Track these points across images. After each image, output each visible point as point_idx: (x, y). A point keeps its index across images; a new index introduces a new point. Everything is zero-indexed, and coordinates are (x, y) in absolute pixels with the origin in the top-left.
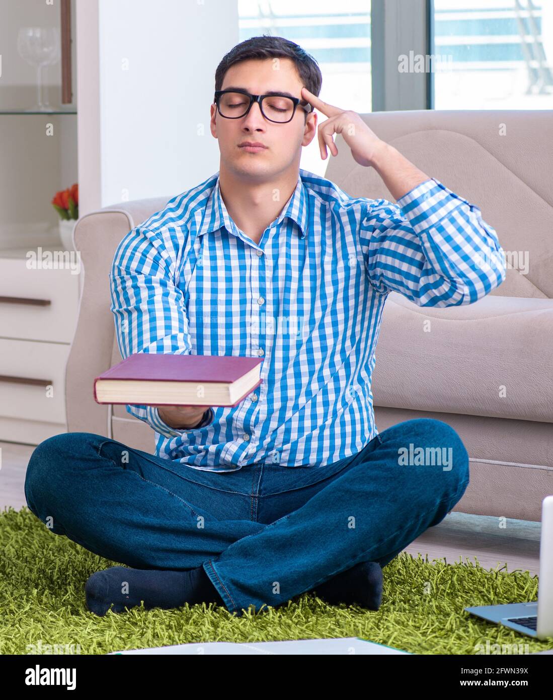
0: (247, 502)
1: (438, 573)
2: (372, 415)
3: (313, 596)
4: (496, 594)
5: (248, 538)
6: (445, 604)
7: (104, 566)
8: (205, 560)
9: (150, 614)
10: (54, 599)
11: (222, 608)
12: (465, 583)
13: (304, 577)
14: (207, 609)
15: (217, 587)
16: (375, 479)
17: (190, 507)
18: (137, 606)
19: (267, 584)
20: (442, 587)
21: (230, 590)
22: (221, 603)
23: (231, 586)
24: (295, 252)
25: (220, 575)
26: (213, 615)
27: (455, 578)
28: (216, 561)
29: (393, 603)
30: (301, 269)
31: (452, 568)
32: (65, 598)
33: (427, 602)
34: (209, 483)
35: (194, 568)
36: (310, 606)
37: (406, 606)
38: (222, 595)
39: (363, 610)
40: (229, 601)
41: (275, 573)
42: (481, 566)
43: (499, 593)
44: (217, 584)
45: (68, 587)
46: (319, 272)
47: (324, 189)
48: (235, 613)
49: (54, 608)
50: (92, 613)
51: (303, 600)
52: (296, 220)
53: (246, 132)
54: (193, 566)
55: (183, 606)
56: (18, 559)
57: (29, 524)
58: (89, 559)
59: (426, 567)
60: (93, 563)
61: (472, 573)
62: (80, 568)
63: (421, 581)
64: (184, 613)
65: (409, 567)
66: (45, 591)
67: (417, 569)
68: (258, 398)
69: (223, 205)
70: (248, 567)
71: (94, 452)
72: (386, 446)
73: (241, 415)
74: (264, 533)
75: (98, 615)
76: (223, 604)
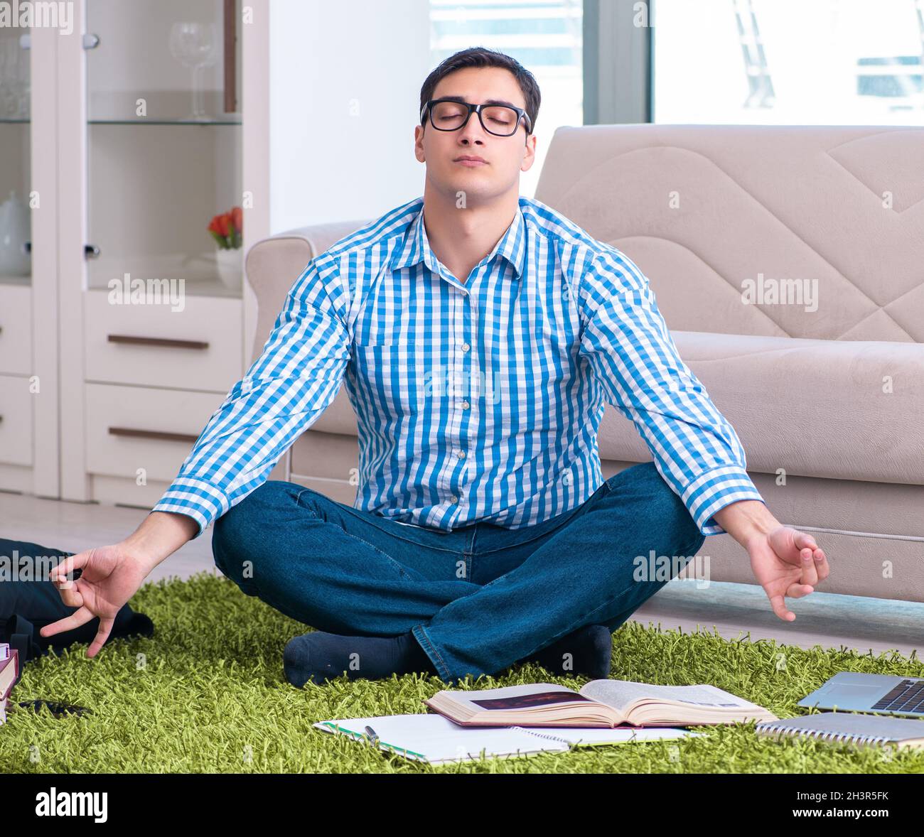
1: (674, 642)
2: (598, 470)
4: (739, 663)
5: (464, 599)
6: (684, 673)
8: (414, 624)
9: (355, 685)
10: (243, 671)
11: (436, 678)
12: (704, 652)
14: (418, 679)
15: (428, 654)
17: (398, 565)
18: (338, 677)
19: (485, 648)
20: (679, 657)
21: (443, 657)
22: (433, 672)
23: (445, 652)
25: (432, 641)
26: (426, 686)
27: (692, 647)
28: (427, 626)
29: (626, 672)
31: (688, 638)
32: (255, 669)
33: (663, 671)
35: (402, 634)
36: (534, 676)
37: (640, 676)
38: (435, 663)
41: (494, 635)
42: (720, 635)
43: (743, 662)
44: (428, 650)
45: (258, 658)
49: (244, 679)
50: (290, 684)
51: (525, 669)
52: (509, 259)
53: (464, 145)
54: (401, 631)
55: (391, 676)
56: (194, 630)
57: (200, 594)
58: (276, 630)
59: (659, 636)
60: (282, 634)
61: (710, 644)
62: (267, 640)
63: (654, 651)
64: (392, 684)
65: (640, 637)
66: (232, 662)
67: (649, 639)
68: (466, 455)
69: (425, 237)
70: (463, 631)
71: (291, 501)
72: (616, 493)
73: (446, 474)
74: (480, 593)
75: (296, 686)
76: (436, 673)
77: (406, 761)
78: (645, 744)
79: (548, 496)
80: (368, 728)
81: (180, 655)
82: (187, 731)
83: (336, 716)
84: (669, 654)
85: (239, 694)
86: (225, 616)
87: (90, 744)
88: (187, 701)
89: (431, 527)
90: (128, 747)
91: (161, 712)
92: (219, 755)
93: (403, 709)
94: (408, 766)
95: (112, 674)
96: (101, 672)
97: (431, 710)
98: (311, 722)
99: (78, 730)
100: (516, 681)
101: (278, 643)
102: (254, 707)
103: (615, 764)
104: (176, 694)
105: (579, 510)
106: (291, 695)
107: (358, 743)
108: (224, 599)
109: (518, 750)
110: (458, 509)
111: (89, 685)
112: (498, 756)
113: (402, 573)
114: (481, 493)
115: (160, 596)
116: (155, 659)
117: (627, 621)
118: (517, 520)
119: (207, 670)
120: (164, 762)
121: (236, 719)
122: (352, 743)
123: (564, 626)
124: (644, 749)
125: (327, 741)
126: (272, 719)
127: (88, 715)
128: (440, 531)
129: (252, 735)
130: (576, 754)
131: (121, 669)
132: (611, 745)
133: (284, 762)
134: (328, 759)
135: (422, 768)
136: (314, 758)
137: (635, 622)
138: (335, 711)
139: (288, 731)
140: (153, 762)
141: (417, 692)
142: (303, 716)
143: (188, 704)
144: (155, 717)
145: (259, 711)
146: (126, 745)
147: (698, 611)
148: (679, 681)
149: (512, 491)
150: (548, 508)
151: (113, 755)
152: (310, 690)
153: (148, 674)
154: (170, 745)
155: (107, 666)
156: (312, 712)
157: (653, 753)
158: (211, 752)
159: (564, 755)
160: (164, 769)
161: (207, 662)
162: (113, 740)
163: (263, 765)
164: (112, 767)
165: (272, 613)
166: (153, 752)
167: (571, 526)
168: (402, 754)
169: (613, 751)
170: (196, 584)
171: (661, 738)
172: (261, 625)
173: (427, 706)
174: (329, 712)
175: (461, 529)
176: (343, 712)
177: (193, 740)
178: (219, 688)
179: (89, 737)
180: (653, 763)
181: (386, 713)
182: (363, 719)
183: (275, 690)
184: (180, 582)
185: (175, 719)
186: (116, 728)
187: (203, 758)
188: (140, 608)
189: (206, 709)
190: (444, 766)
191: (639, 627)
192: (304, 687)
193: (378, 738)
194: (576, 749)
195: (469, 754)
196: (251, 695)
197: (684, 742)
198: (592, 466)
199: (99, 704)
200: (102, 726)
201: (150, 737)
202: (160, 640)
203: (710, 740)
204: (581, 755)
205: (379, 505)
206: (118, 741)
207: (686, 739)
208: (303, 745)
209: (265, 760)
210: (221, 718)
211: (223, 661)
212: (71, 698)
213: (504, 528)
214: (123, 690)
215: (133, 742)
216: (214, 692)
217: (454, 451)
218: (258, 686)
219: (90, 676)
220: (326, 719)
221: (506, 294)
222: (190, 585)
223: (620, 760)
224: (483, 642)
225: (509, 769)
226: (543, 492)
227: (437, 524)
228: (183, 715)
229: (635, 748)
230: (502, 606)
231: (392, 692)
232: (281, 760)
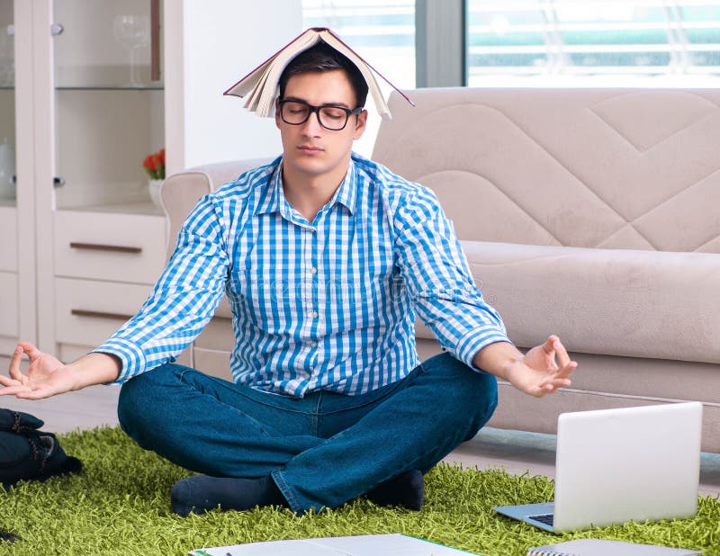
0: (308, 419)
1: (471, 478)
3: (365, 499)
4: (519, 496)
5: (310, 451)
6: (476, 504)
7: (186, 475)
8: (273, 469)
9: (226, 514)
10: (144, 503)
11: (287, 510)
12: (493, 487)
13: (357, 485)
14: (274, 510)
15: (283, 492)
16: (419, 401)
17: (259, 424)
18: (214, 509)
19: (326, 490)
20: (474, 490)
21: (294, 495)
22: (286, 505)
23: (295, 491)
24: (345, 228)
25: (286, 482)
26: (279, 516)
27: (484, 483)
28: (282, 470)
29: (433, 504)
30: (350, 243)
31: (482, 475)
32: (153, 502)
33: (461, 503)
35: (264, 476)
36: (362, 507)
37: (444, 507)
38: (288, 499)
39: (407, 510)
40: (294, 504)
41: (333, 480)
42: (506, 472)
43: (522, 495)
44: (283, 490)
45: (156, 493)
46: (366, 245)
47: (372, 170)
49: (144, 510)
50: (177, 514)
52: (345, 204)
53: (304, 138)
54: (262, 475)
55: (254, 508)
56: (113, 468)
59: (461, 473)
61: (498, 479)
63: (456, 485)
64: (255, 514)
65: (446, 474)
66: (136, 496)
67: (452, 475)
68: (317, 345)
69: (281, 190)
70: (310, 475)
71: (176, 379)
72: (428, 374)
73: (301, 358)
74: (323, 446)
75: (181, 516)
76: (289, 507)
79: (377, 369)
81: (99, 490)
84: (467, 488)
89: (287, 394)
95: (43, 506)
96: (35, 505)
100: (348, 511)
106: (176, 522)
110: (310, 382)
111: (24, 515)
113: (262, 431)
115: (92, 440)
116: (79, 493)
118: (353, 389)
119: (116, 503)
123: (387, 475)
128: (295, 398)
131: (52, 502)
137: (444, 463)
141: (272, 520)
150: (376, 378)
152: (193, 517)
153: (71, 506)
155: (41, 500)
161: (117, 497)
175: (310, 394)
183: (166, 518)
184: (110, 429)
191: (446, 467)
192: (187, 516)
198: (410, 347)
202: (86, 477)
211: (129, 495)
213: (344, 394)
218: (154, 514)
224: (325, 486)
226: (373, 365)
227: (293, 393)
230: (340, 458)
231: (253, 520)
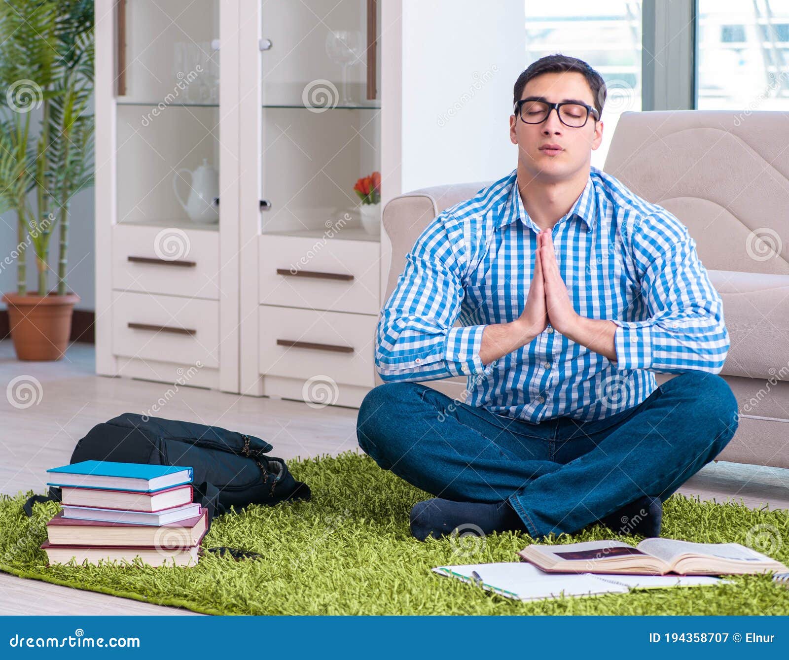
0: (545, 446)
1: (710, 510)
3: (603, 527)
5: (548, 475)
8: (510, 494)
10: (379, 527)
11: (527, 535)
12: (733, 518)
15: (521, 517)
17: (499, 448)
20: (714, 521)
21: (533, 519)
22: (525, 530)
23: (534, 516)
25: (524, 506)
26: (519, 541)
27: (724, 514)
28: (520, 495)
29: (672, 533)
31: (721, 508)
32: (388, 526)
33: (701, 532)
34: (513, 428)
35: (501, 501)
36: (602, 534)
37: (684, 536)
38: (526, 523)
40: (532, 529)
44: (521, 514)
45: (390, 517)
48: (538, 539)
49: (380, 534)
50: (414, 538)
51: (595, 529)
52: (583, 217)
53: (546, 136)
54: (500, 499)
55: (492, 533)
56: (342, 495)
57: (347, 468)
58: (404, 496)
59: (698, 505)
60: (408, 499)
61: (738, 512)
62: (397, 504)
63: (695, 517)
64: (493, 539)
65: (683, 506)
66: (370, 521)
67: (690, 507)
68: (551, 366)
69: (520, 200)
70: (548, 500)
71: (418, 398)
72: (667, 396)
73: (536, 381)
74: (561, 471)
75: (419, 540)
76: (527, 531)
77: (503, 598)
78: (687, 589)
80: (475, 573)
82: (336, 573)
83: (450, 563)
84: (706, 519)
85: (376, 545)
86: (366, 485)
87: (262, 582)
88: (336, 549)
90: (291, 584)
91: (316, 558)
92: (360, 591)
93: (501, 558)
94: (505, 602)
95: (278, 528)
96: (270, 526)
97: (523, 560)
98: (431, 567)
99: (253, 570)
100: (588, 538)
101: (406, 506)
102: (387, 555)
103: (664, 604)
104: (327, 544)
105: (638, 409)
106: (416, 546)
107: (466, 584)
108: (364, 472)
109: (590, 592)
110: (545, 408)
111: (261, 536)
112: (574, 595)
113: (501, 454)
114: (562, 395)
115: (316, 469)
116: (312, 517)
117: (674, 494)
119: (351, 526)
120: (318, 596)
121: (374, 564)
122: (462, 584)
123: (626, 498)
124: (687, 592)
125: (443, 582)
126: (401, 565)
127: (261, 559)
128: (530, 423)
129: (386, 577)
130: (634, 595)
131: (286, 525)
132: (661, 589)
133: (410, 598)
134: (444, 596)
135: (515, 604)
136: (433, 595)
137: (680, 494)
138: (449, 559)
139: (413, 574)
140: (310, 596)
141: (512, 545)
142: (425, 563)
143: (337, 552)
144: (311, 562)
145: (391, 558)
146: (289, 583)
147: (729, 486)
148: (713, 540)
149: (587, 394)
151: (279, 590)
152: (430, 543)
153: (306, 529)
154: (323, 583)
155: (275, 522)
156: (432, 559)
157: (694, 596)
158: (354, 589)
159: (625, 596)
160: (319, 602)
161: (351, 520)
162: (279, 579)
163: (394, 599)
164: (279, 599)
165: (401, 483)
166: (310, 588)
167: (632, 420)
168: (500, 593)
169: (663, 593)
170: (343, 460)
171: (700, 585)
172: (393, 493)
173: (519, 557)
174: (444, 560)
175: (547, 423)
176: (455, 560)
177: (340, 580)
178: (360, 539)
179: (261, 576)
180: (694, 603)
181: (489, 561)
182: (471, 566)
183: (403, 542)
184: (331, 459)
185: (327, 563)
186: (282, 570)
187: (348, 594)
188: (300, 478)
189: (350, 556)
190: (533, 603)
191: (683, 498)
192: (426, 540)
193: (481, 580)
194: (634, 591)
195: (552, 594)
196: (385, 546)
197: (718, 588)
199: (269, 551)
200: (271, 568)
201: (308, 577)
202: (316, 503)
203: (737, 586)
204: (638, 596)
205: (484, 402)
206: (283, 580)
207: (719, 585)
208: (424, 586)
209: (395, 596)
210: (362, 563)
211: (364, 519)
212: (248, 546)
213: (580, 421)
214: (288, 540)
215: (294, 580)
216: (357, 543)
217: (541, 363)
218: (390, 539)
219: (262, 529)
220: (443, 565)
221: (582, 244)
222: (339, 461)
223: (668, 600)
224: (563, 509)
225: (583, 606)
227: (528, 418)
228: (333, 560)
229: (679, 592)
230: (579, 482)
231: (493, 545)
232: (408, 596)
